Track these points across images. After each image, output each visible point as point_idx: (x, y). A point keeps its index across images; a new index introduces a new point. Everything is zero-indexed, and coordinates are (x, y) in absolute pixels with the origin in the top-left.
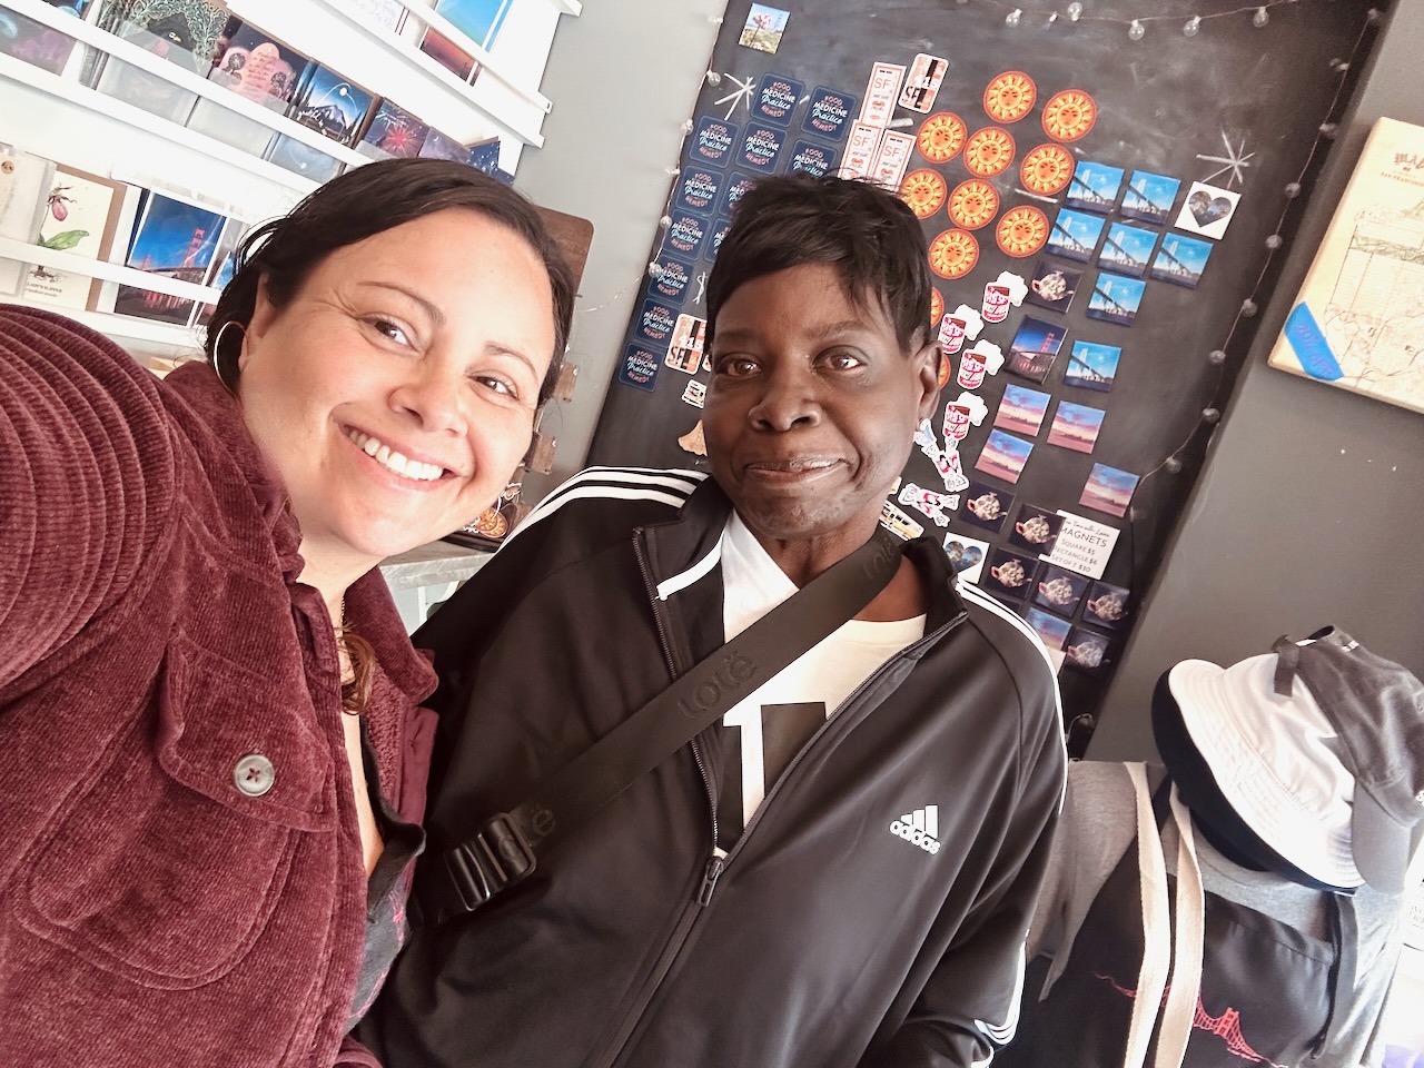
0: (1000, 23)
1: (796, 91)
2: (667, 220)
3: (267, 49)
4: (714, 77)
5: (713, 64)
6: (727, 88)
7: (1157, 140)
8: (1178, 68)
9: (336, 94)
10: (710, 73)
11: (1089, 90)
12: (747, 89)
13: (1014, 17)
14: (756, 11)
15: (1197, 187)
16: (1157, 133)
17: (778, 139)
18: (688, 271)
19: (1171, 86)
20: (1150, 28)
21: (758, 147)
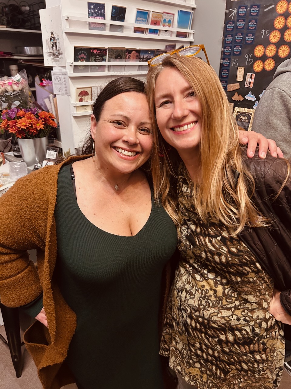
1: (246, 8)
2: (223, 49)
4: (227, 11)
5: (227, 9)
6: (231, 12)
12: (235, 11)
18: (229, 59)
21: (241, 24)
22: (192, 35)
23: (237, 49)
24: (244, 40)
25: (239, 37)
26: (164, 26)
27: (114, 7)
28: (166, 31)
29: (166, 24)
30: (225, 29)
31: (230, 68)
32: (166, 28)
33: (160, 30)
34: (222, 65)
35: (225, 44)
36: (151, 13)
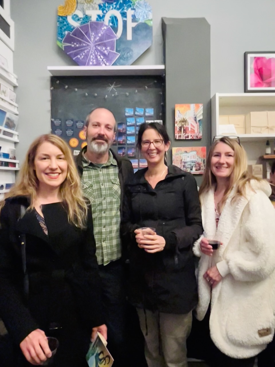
0: (104, 98)
8: (137, 99)
10: (52, 119)
13: (106, 96)
17: (72, 130)
20: (130, 93)
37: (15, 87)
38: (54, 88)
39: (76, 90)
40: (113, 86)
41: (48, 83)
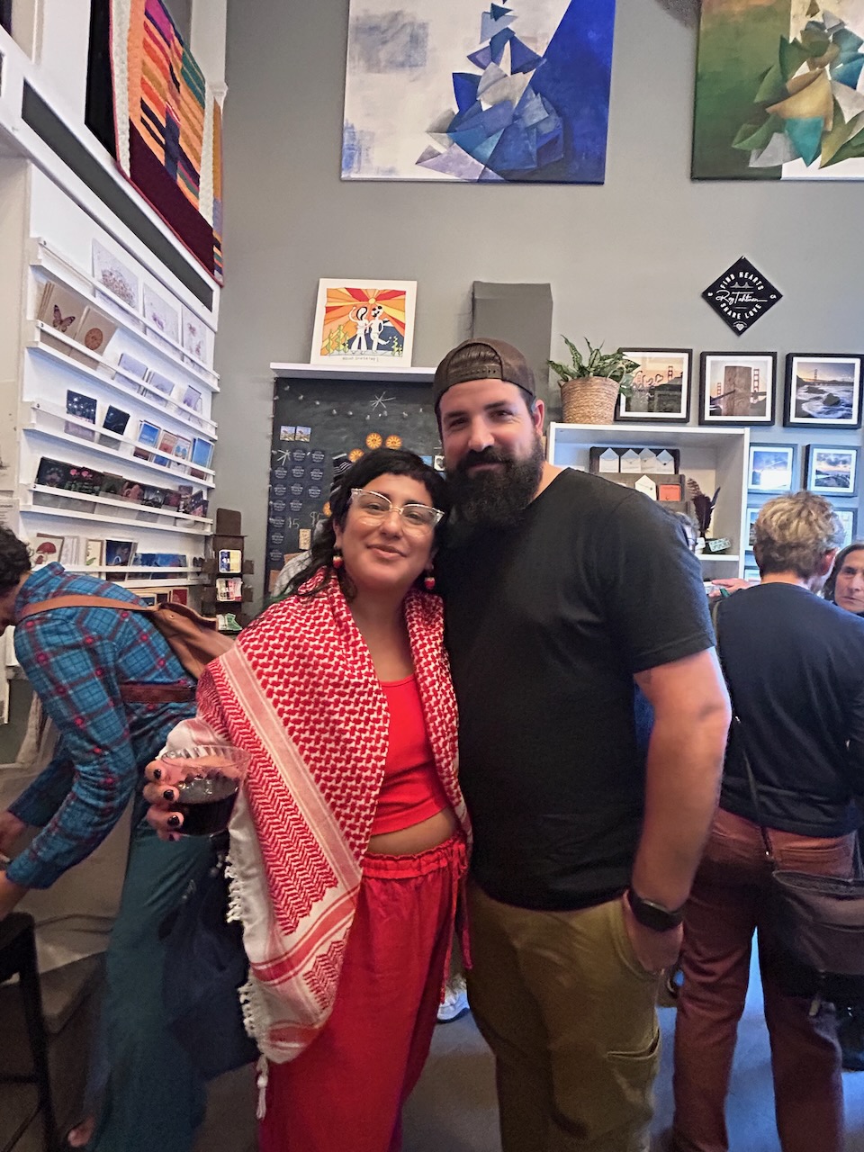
0: (365, 420)
1: (305, 452)
2: (271, 503)
3: (136, 487)
4: (274, 452)
5: (273, 448)
6: (281, 454)
7: (422, 446)
8: (420, 423)
9: (156, 494)
10: (272, 451)
11: (398, 435)
12: (287, 454)
13: (368, 417)
14: (283, 429)
15: (437, 457)
16: (421, 444)
17: (303, 468)
18: (284, 518)
19: (420, 429)
20: (409, 414)
21: (297, 471)
22: (211, 478)
23: (295, 505)
24: (305, 493)
25: (296, 489)
26: (176, 455)
27: (111, 409)
28: (179, 464)
29: (180, 454)
30: (272, 475)
31: (286, 531)
32: (179, 460)
33: (170, 461)
34: (270, 525)
35: (272, 495)
36: (162, 432)
37: (214, 393)
38: (280, 398)
39: (318, 403)
40: (380, 400)
41: (270, 389)
